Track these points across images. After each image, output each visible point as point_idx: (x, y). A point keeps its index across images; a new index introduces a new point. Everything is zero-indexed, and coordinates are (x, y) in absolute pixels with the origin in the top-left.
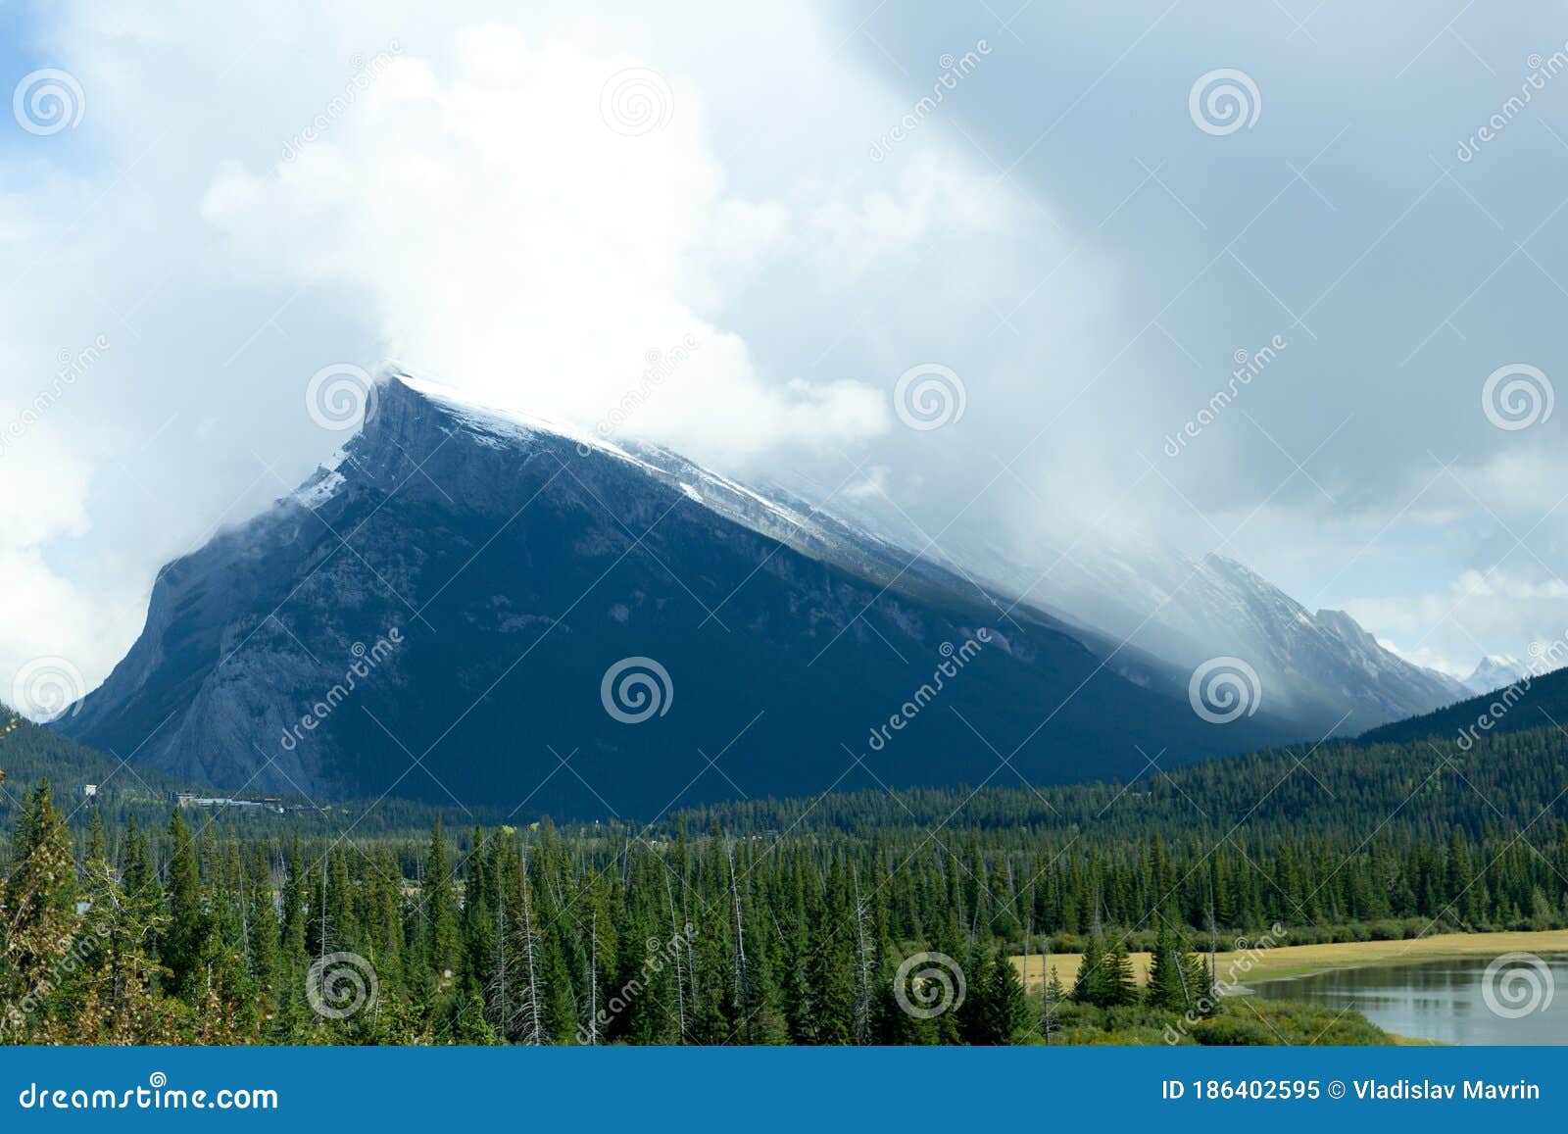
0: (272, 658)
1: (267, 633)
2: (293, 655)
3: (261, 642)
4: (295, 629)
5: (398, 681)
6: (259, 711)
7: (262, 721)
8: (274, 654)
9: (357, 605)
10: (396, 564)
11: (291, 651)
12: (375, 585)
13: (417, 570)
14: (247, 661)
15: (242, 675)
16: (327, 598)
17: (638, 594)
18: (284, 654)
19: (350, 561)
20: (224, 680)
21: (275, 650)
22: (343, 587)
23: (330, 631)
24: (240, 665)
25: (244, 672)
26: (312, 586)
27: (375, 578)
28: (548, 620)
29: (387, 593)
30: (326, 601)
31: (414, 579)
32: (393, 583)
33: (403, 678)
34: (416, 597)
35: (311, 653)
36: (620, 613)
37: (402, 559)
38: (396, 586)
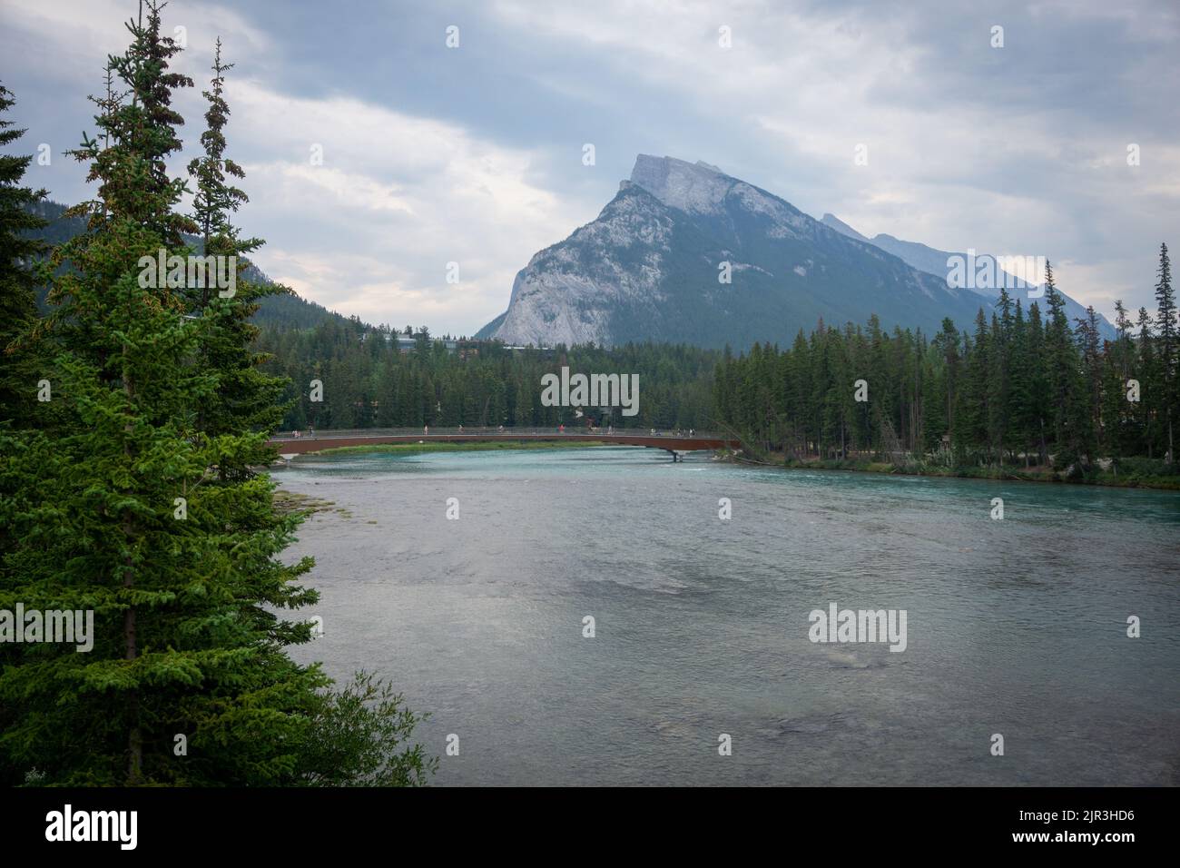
0: (560, 278)
1: (558, 261)
2: (578, 277)
3: (554, 267)
4: (581, 259)
5: (659, 297)
6: (550, 318)
7: (553, 325)
8: (564, 276)
9: (627, 245)
10: (655, 225)
11: (576, 274)
12: (640, 235)
13: (669, 230)
14: (542, 281)
15: (538, 291)
17: (810, 261)
18: (571, 276)
19: (622, 219)
20: (524, 295)
21: (564, 273)
22: (617, 233)
23: (607, 261)
24: (537, 284)
25: (540, 289)
26: (594, 232)
27: (639, 231)
28: (758, 269)
29: (650, 240)
30: (604, 241)
31: (667, 235)
32: (652, 235)
33: (663, 296)
34: (669, 245)
35: (592, 275)
36: (800, 271)
37: (658, 223)
38: (655, 237)
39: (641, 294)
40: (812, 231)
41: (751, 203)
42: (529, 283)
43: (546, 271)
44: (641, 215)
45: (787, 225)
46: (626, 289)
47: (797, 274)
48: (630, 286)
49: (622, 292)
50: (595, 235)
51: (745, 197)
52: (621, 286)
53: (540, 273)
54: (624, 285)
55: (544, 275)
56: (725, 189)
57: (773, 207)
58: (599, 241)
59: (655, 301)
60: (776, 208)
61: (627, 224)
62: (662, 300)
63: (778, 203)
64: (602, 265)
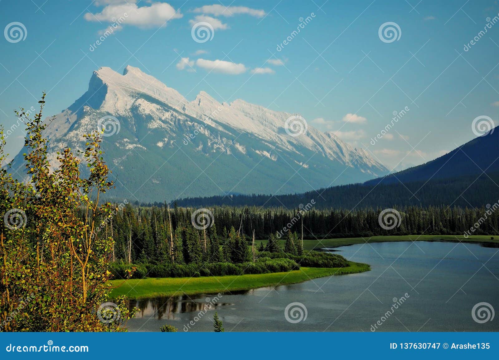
28: (139, 146)
36: (160, 144)
40: (174, 119)
45: (160, 119)
47: (158, 147)
50: (73, 136)
56: (133, 102)
57: (154, 110)
58: (75, 139)
61: (86, 130)
63: (158, 107)
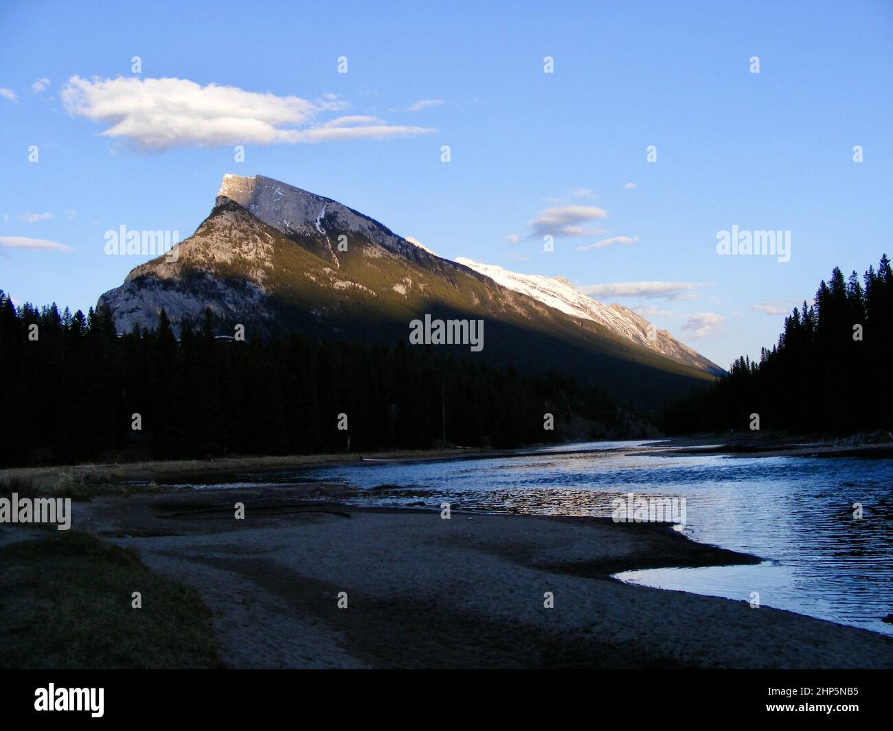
1: (157, 277)
2: (180, 293)
3: (154, 283)
8: (164, 292)
9: (229, 262)
10: (255, 241)
11: (178, 291)
12: (241, 251)
13: (270, 246)
14: (141, 298)
15: (138, 308)
16: (206, 255)
18: (172, 293)
19: (222, 234)
20: (122, 313)
21: (165, 289)
22: (217, 248)
24: (136, 301)
25: (140, 306)
26: (194, 247)
27: (241, 246)
28: (360, 286)
29: (250, 257)
30: (205, 257)
31: (268, 251)
32: (254, 250)
33: (271, 313)
34: (272, 262)
35: (195, 293)
36: (399, 289)
37: (258, 238)
38: (256, 253)
39: (247, 311)
41: (346, 222)
42: (127, 300)
43: (146, 288)
44: (241, 231)
46: (231, 306)
47: (397, 293)
48: (235, 303)
49: (227, 309)
50: (196, 250)
51: (339, 215)
52: (226, 302)
53: (139, 290)
54: (229, 302)
55: (143, 291)
58: (200, 257)
59: (262, 319)
60: (369, 228)
61: (228, 239)
62: (269, 318)
63: (370, 224)
64: (205, 281)
